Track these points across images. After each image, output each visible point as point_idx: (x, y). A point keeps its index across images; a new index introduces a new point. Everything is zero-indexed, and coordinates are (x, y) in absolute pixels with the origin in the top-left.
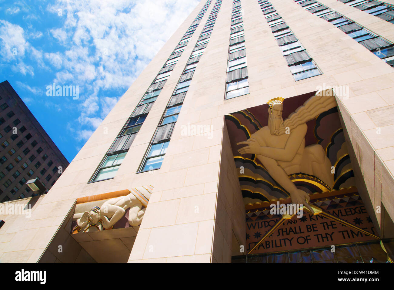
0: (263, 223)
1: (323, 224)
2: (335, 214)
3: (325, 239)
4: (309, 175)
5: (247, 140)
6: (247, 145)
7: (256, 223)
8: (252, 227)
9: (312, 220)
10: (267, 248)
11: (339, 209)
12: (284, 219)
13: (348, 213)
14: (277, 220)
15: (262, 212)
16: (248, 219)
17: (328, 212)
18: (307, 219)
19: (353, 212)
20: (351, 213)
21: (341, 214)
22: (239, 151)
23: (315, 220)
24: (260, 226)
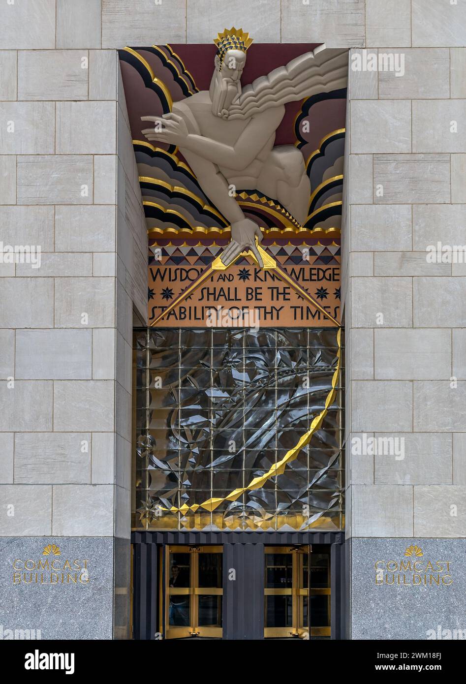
0: (178, 272)
1: (272, 288)
3: (269, 316)
4: (269, 199)
7: (166, 269)
8: (158, 278)
9: (257, 279)
11: (303, 267)
12: (215, 271)
13: (314, 277)
14: (202, 270)
15: (178, 249)
17: (285, 270)
19: (322, 274)
20: (319, 276)
21: (304, 277)
22: (144, 132)
23: (262, 280)
24: (173, 277)
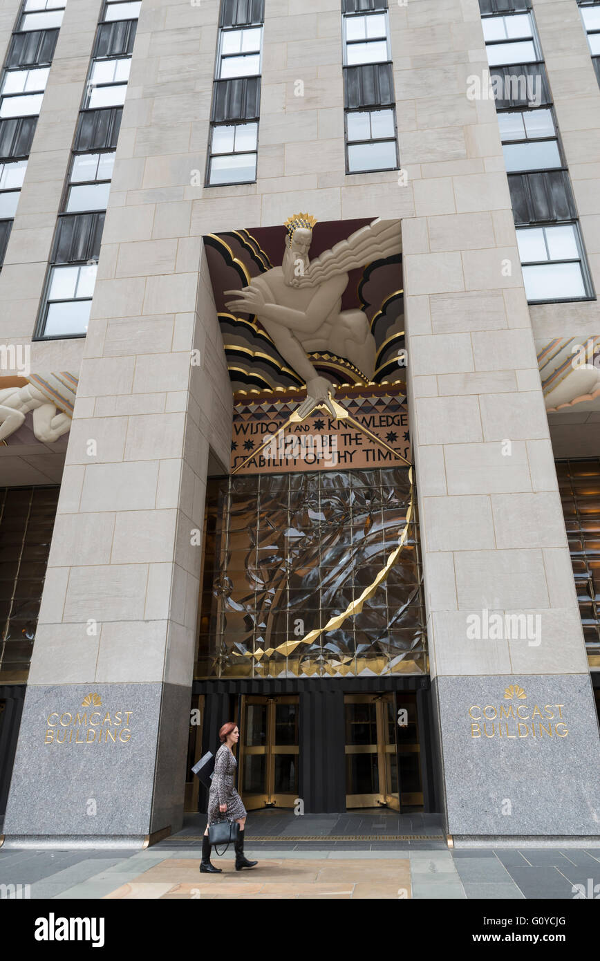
0: (259, 426)
1: (345, 435)
2: (364, 422)
3: (342, 460)
4: (339, 358)
5: (243, 289)
6: (242, 298)
7: (248, 424)
8: (241, 431)
9: (331, 428)
10: (260, 466)
11: (372, 415)
12: (292, 423)
13: (383, 423)
14: (281, 423)
15: (260, 407)
16: (236, 417)
17: (357, 419)
18: (324, 427)
19: (390, 421)
20: (388, 422)
21: (374, 424)
22: (226, 305)
23: (335, 429)
24: (254, 431)
